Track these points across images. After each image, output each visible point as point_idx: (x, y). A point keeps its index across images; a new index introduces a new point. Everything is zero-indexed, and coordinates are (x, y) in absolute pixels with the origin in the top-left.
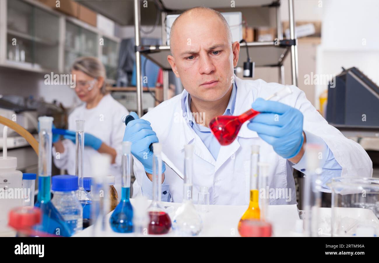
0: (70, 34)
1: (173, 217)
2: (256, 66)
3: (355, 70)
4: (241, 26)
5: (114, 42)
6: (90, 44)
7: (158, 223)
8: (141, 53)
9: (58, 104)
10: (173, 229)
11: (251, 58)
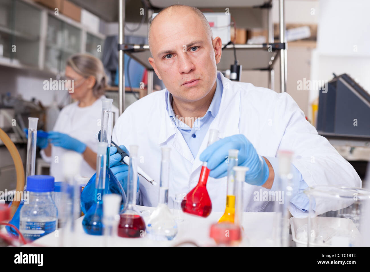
0: (52, 29)
1: (147, 221)
2: (243, 69)
3: (345, 77)
4: (229, 27)
5: (99, 39)
6: (73, 40)
7: (132, 226)
8: (124, 51)
9: (36, 102)
10: (147, 232)
11: (238, 61)
